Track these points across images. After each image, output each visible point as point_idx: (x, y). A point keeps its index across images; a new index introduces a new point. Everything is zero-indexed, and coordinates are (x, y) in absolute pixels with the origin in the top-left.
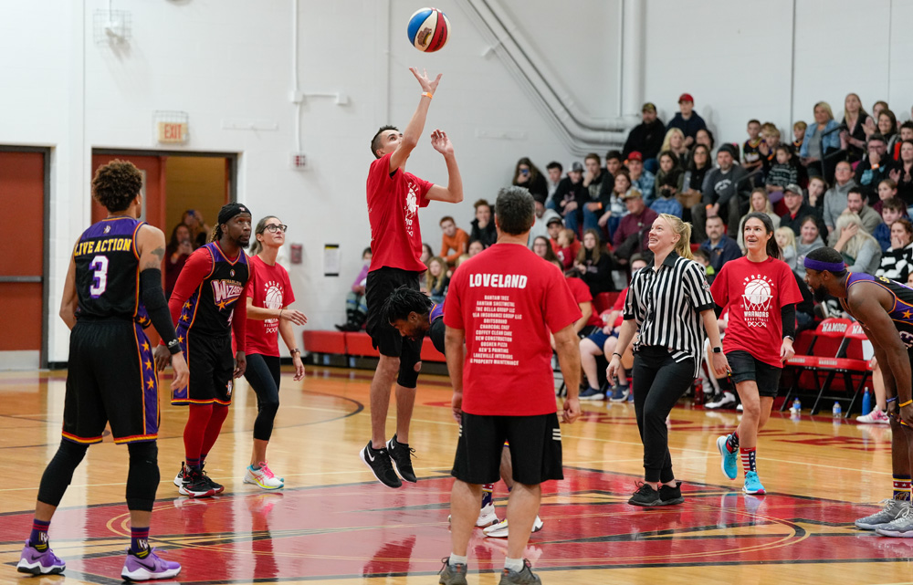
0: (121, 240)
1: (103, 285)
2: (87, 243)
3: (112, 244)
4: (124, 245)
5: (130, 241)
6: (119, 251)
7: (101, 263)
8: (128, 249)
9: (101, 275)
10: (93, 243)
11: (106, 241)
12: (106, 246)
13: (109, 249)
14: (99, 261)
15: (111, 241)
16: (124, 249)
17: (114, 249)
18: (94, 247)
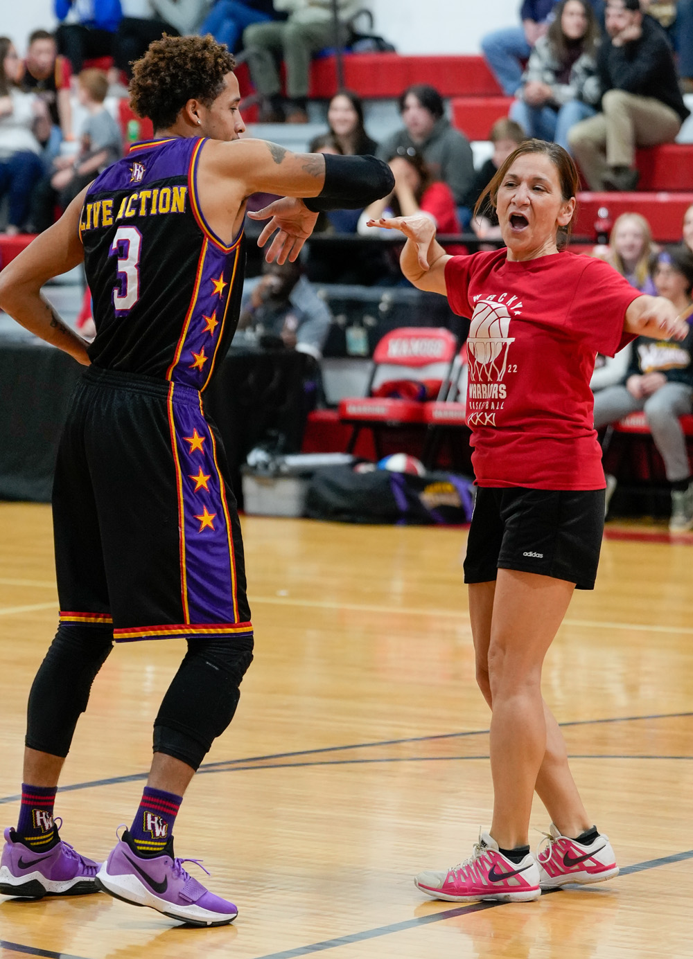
0: (166, 190)
1: (133, 287)
2: (98, 204)
3: (149, 201)
4: (172, 200)
5: (184, 189)
6: (164, 215)
7: (127, 241)
8: (182, 210)
9: (128, 267)
10: (110, 203)
11: (135, 196)
12: (137, 205)
13: (143, 212)
14: (124, 237)
15: (144, 194)
16: (174, 209)
17: (153, 212)
18: (115, 210)
